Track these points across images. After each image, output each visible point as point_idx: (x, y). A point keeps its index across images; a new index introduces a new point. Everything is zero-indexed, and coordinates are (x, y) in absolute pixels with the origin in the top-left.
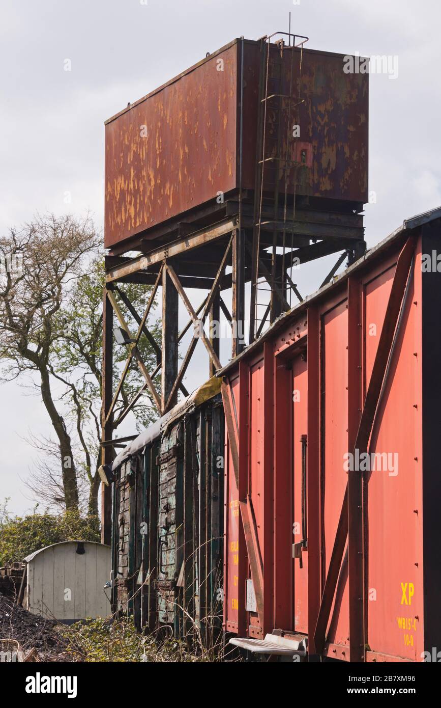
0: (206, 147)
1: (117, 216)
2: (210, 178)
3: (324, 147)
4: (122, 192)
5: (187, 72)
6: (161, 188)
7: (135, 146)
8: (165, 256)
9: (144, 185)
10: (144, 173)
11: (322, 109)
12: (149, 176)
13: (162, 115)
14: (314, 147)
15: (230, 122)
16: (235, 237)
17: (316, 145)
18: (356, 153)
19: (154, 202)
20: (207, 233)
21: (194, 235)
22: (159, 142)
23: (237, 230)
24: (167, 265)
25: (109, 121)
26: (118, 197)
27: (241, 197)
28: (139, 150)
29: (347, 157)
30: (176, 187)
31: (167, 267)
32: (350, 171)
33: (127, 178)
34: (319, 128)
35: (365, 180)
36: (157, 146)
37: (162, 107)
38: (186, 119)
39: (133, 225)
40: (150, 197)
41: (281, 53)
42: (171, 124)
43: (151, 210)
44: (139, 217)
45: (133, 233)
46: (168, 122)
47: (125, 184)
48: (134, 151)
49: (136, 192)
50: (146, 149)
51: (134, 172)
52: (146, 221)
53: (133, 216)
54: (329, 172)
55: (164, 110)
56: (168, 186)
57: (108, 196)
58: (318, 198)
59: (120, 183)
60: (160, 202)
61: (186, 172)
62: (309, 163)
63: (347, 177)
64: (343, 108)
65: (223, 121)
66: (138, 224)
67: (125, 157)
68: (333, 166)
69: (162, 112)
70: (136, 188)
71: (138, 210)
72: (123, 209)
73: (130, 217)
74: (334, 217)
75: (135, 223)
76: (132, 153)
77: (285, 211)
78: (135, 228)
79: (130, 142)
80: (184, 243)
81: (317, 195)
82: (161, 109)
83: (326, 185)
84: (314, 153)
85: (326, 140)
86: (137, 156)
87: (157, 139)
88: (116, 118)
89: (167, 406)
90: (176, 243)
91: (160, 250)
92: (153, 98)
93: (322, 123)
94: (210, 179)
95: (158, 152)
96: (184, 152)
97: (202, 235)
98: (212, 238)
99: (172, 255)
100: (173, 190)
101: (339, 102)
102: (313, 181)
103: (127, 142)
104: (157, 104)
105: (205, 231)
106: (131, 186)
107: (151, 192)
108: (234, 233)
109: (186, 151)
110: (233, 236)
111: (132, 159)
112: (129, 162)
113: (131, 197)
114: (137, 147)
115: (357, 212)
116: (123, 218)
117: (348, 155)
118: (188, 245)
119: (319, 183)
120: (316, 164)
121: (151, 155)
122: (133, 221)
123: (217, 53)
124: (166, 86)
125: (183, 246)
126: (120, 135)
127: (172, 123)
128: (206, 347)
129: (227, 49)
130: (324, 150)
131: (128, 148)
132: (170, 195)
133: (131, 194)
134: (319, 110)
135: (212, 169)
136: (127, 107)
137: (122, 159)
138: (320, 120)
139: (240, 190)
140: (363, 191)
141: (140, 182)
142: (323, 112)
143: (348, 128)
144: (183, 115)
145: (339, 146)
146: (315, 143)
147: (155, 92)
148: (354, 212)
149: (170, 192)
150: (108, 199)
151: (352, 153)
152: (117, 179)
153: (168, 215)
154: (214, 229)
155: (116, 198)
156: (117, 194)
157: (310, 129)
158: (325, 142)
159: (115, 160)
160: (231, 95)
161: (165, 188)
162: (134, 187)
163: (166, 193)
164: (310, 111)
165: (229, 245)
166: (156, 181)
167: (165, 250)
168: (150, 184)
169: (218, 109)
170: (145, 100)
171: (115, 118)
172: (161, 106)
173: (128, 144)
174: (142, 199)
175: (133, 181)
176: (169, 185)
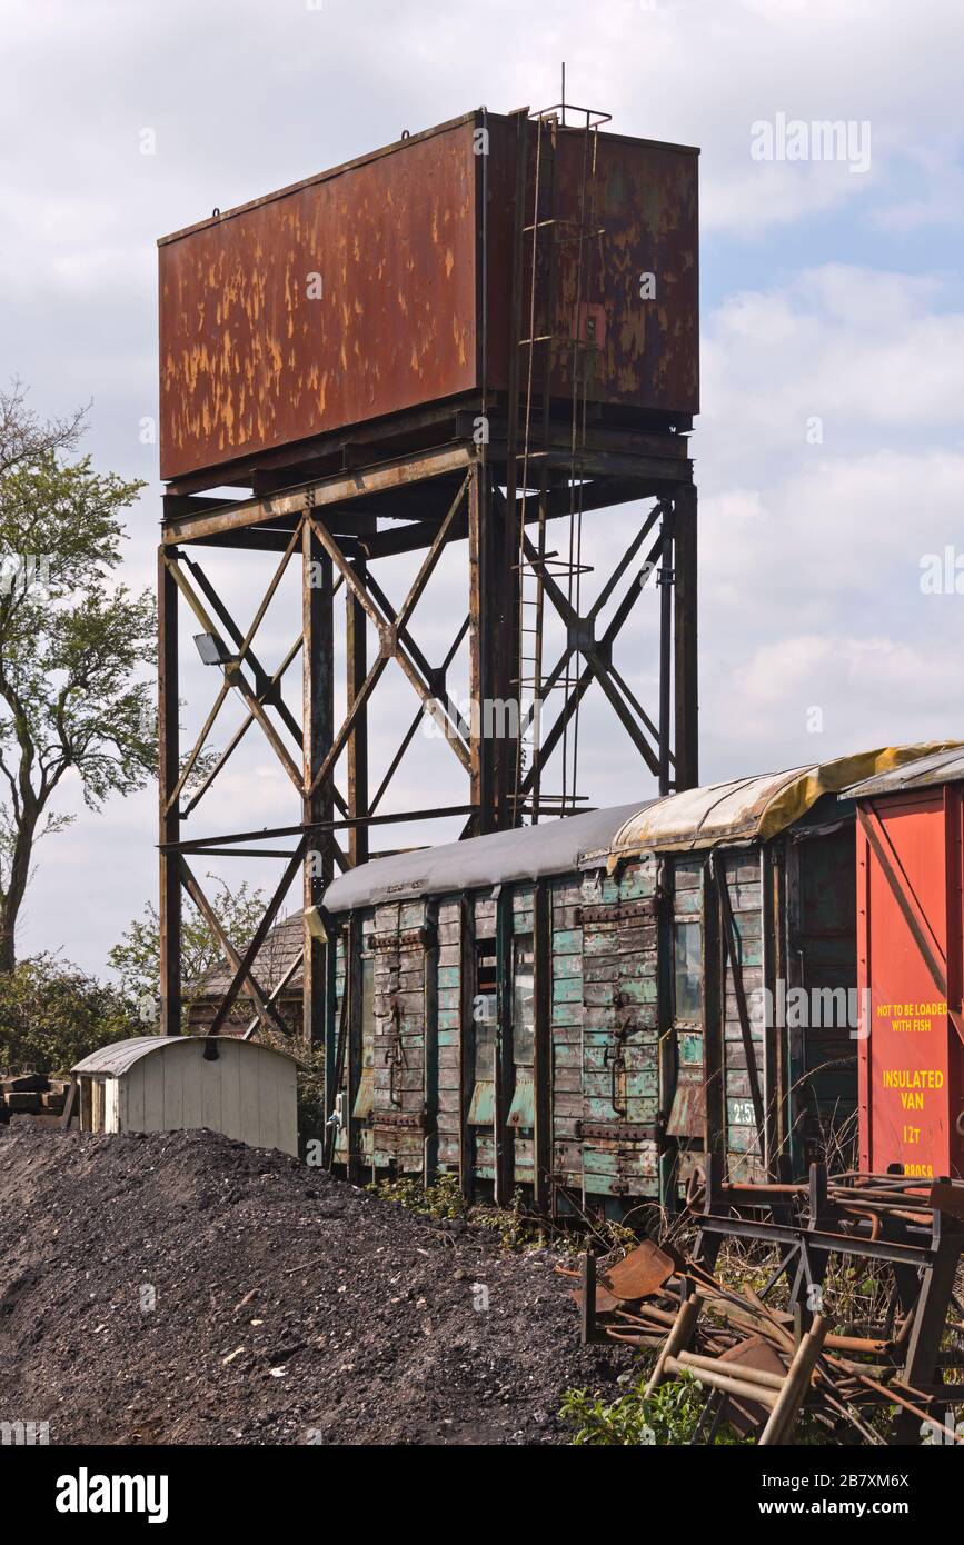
0: (404, 307)
1: (191, 421)
2: (414, 364)
3: (624, 312)
4: (203, 377)
5: (356, 164)
6: (298, 376)
7: (234, 292)
8: (307, 503)
9: (256, 368)
10: (256, 345)
11: (620, 241)
12: (267, 351)
13: (298, 240)
14: (608, 312)
15: (460, 263)
16: (476, 478)
17: (612, 309)
18: (678, 324)
19: (280, 403)
20: (406, 467)
21: (376, 469)
22: (292, 291)
23: (479, 465)
24: (314, 519)
25: (170, 240)
26: (194, 384)
27: (486, 404)
28: (243, 300)
29: (663, 332)
30: (334, 377)
31: (314, 524)
32: (668, 357)
33: (215, 350)
34: (617, 278)
35: (694, 373)
36: (288, 296)
37: (298, 224)
38: (356, 251)
39: (231, 441)
40: (271, 391)
41: (553, 139)
42: (319, 257)
43: (273, 414)
44: (246, 428)
45: (230, 456)
46: (313, 253)
47: (210, 360)
48: (231, 301)
49: (237, 380)
50: (260, 300)
51: (231, 341)
52: (262, 435)
53: (230, 423)
54: (635, 358)
55: (302, 231)
56: (314, 373)
57: (169, 382)
58: (615, 405)
59: (198, 360)
60: (295, 401)
61: (357, 350)
62: (600, 340)
63: (663, 367)
64: (657, 241)
65: (444, 262)
66: (242, 440)
67: (210, 311)
68: (640, 348)
69: (299, 233)
70: (238, 371)
71: (241, 412)
72: (205, 408)
73: (222, 425)
74: (637, 439)
75: (236, 437)
76: (226, 306)
77: (574, 434)
78: (237, 447)
79: (221, 283)
80: (352, 481)
81: (614, 400)
82: (295, 229)
83: (629, 383)
84: (608, 324)
85: (629, 299)
86: (237, 311)
87: (287, 283)
88: (186, 236)
89: (317, 782)
90: (334, 480)
91: (295, 491)
92: (274, 206)
93: (622, 269)
94: (416, 368)
95: (290, 308)
96: (353, 314)
97: (396, 469)
98: (419, 477)
99: (323, 502)
100: (327, 383)
101: (648, 230)
102: (607, 375)
103: (212, 282)
104: (285, 217)
105: (401, 462)
106: (225, 366)
107: (273, 381)
108: (473, 471)
109: (358, 311)
110: (471, 477)
111: (225, 317)
112: (219, 322)
113: (226, 390)
114: (238, 295)
115: (678, 431)
116: (206, 425)
117: (664, 326)
118: (360, 485)
119: (617, 378)
120: (611, 346)
121: (274, 313)
122: (231, 433)
123: (427, 135)
124: (306, 184)
125: (350, 487)
126: (195, 269)
127: (323, 255)
128: (409, 677)
129: (449, 130)
130: (624, 318)
131: (218, 295)
132: (319, 390)
133: (225, 383)
134: (616, 243)
135: (419, 351)
136: (211, 216)
137: (202, 315)
138: (618, 263)
139: (484, 392)
140: (690, 393)
141: (247, 362)
142: (622, 248)
143: (665, 277)
144: (350, 244)
145: (650, 310)
146: (610, 305)
147: (279, 195)
148: (673, 430)
149: (319, 384)
150: (168, 388)
151: (671, 324)
152: (190, 352)
153: (313, 427)
154: (423, 459)
155: (188, 387)
156: (191, 380)
157: (601, 280)
158: (626, 302)
159: (185, 316)
160: (462, 215)
161: (307, 376)
162: (233, 369)
163: (309, 386)
164: (600, 247)
165: (461, 492)
166: (285, 360)
167: (308, 491)
168: (272, 367)
169: (432, 238)
170: (255, 208)
171: (182, 235)
172: (294, 222)
173: (217, 287)
174: (251, 393)
175: (230, 358)
176: (317, 372)
